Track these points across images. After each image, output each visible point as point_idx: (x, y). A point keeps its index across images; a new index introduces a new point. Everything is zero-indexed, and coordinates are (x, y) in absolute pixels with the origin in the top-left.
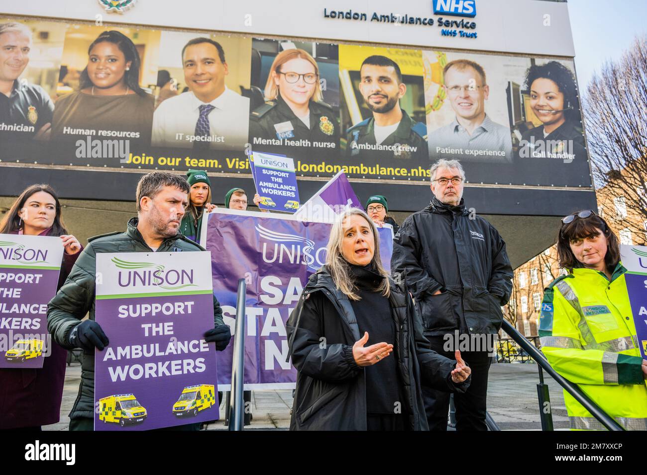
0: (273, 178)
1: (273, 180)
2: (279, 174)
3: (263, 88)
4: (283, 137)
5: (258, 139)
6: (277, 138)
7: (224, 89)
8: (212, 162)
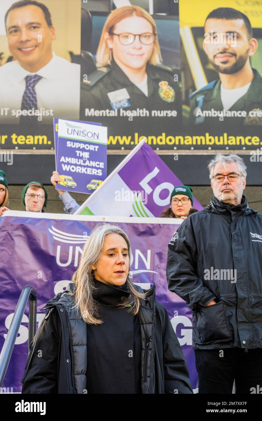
0: (78, 152)
1: (78, 155)
2: (87, 147)
3: (95, 53)
4: (118, 107)
5: (90, 110)
6: (111, 108)
7: (52, 57)
8: (41, 138)
